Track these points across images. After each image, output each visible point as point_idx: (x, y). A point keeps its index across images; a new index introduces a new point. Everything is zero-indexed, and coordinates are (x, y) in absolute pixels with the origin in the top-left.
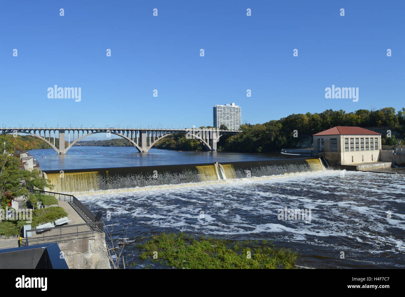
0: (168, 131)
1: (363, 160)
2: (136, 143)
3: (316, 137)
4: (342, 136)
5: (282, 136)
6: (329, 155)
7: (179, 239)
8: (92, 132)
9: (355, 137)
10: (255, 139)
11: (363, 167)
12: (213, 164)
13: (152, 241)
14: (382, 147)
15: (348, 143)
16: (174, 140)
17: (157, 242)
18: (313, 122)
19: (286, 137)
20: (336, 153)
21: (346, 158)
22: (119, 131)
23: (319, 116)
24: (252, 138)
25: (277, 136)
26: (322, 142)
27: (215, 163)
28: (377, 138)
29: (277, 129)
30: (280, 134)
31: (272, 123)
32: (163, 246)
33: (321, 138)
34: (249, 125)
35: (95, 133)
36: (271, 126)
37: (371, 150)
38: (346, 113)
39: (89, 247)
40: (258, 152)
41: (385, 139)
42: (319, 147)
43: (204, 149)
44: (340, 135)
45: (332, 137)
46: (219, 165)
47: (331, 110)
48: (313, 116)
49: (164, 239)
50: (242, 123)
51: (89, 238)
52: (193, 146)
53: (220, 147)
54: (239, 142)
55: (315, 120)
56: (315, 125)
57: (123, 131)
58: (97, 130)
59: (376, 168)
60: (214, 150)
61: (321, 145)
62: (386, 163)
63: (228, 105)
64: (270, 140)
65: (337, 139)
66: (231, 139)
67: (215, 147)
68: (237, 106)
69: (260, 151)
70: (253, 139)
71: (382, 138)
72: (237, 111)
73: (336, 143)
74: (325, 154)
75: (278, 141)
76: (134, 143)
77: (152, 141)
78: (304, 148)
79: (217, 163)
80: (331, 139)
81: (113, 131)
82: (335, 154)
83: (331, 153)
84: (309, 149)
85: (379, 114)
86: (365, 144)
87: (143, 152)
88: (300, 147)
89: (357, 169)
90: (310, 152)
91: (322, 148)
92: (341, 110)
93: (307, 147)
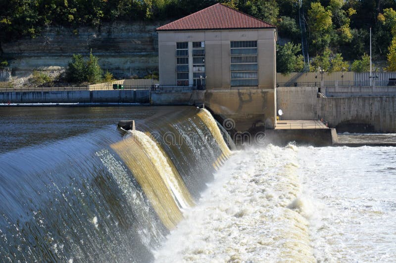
3: (171, 34)
6: (226, 100)
20: (254, 90)
26: (195, 53)
33: (190, 38)
42: (182, 70)
45: (238, 36)
61: (190, 64)
65: (259, 42)
73: (254, 55)
74: (208, 96)
80: (234, 44)
82: (250, 95)
83: (235, 91)
91: (195, 75)
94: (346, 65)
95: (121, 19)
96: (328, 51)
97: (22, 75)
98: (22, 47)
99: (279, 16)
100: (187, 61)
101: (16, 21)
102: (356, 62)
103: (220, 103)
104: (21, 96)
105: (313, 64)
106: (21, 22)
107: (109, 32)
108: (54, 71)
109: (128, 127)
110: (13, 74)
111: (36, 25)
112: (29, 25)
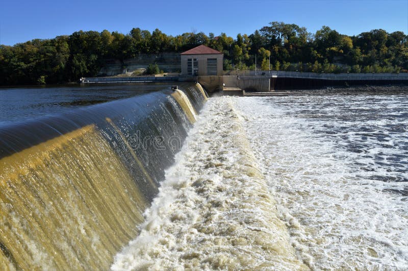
3: (186, 56)
6: (206, 80)
20: (216, 76)
24: (15, 64)
26: (194, 63)
30: (71, 58)
33: (192, 57)
42: (190, 70)
44: (222, 54)
45: (210, 57)
61: (193, 67)
65: (217, 59)
69: (44, 82)
73: (216, 64)
74: (199, 78)
75: (73, 65)
80: (208, 59)
82: (214, 78)
83: (209, 77)
88: (104, 75)
91: (194, 71)
92: (157, 30)
93: (115, 75)
94: (247, 68)
95: (166, 51)
96: (240, 62)
97: (131, 72)
98: (131, 61)
99: (223, 50)
100: (191, 66)
101: (128, 52)
102: (251, 67)
103: (204, 81)
104: (131, 79)
105: (236, 67)
106: (130, 52)
107: (162, 56)
108: (142, 70)
109: (175, 88)
110: (128, 71)
111: (135, 53)
112: (133, 53)
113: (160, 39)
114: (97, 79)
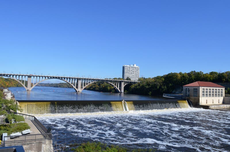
0: (94, 80)
1: (213, 103)
2: (75, 86)
3: (185, 87)
4: (200, 87)
5: (164, 86)
6: (192, 99)
7: (98, 146)
8: (48, 78)
9: (208, 88)
10: (147, 87)
11: (213, 107)
12: (121, 101)
13: (81, 147)
14: (225, 95)
15: (204, 92)
16: (98, 85)
17: (84, 147)
18: (183, 78)
19: (166, 86)
20: (197, 98)
21: (203, 101)
22: (64, 78)
23: (187, 75)
25: (161, 85)
26: (188, 90)
27: (122, 100)
28: (222, 90)
29: (161, 81)
30: (163, 84)
31: (158, 78)
32: (88, 150)
33: (188, 88)
34: (144, 78)
35: (50, 79)
36: (157, 79)
37: (218, 96)
38: (204, 73)
39: (42, 149)
40: (149, 95)
41: (227, 90)
42: (186, 93)
43: (116, 91)
44: (200, 86)
46: (124, 102)
47: (194, 71)
48: (183, 74)
49: (89, 146)
50: (140, 77)
51: (43, 143)
52: (109, 90)
53: (126, 91)
54: (138, 88)
55: (185, 77)
56: (185, 80)
57: (67, 78)
58: (51, 77)
59: (221, 108)
60: (122, 92)
61: (188, 92)
62: (227, 105)
63: (132, 65)
64: (156, 87)
65: (198, 89)
66: (133, 86)
67: (123, 91)
68: (137, 66)
70: (146, 87)
71: (225, 89)
72: (137, 69)
73: (197, 91)
74: (190, 98)
75: (161, 89)
76: (73, 86)
77: (84, 85)
78: (177, 94)
79: (123, 100)
80: (194, 89)
81: (61, 78)
83: (194, 97)
84: (180, 94)
85: (224, 75)
86: (215, 93)
87: (78, 91)
88: (175, 93)
89: (209, 108)
90: (181, 96)
91: (188, 94)
92: (201, 72)
93: (179, 93)
113: (201, 76)
114: (169, 95)
